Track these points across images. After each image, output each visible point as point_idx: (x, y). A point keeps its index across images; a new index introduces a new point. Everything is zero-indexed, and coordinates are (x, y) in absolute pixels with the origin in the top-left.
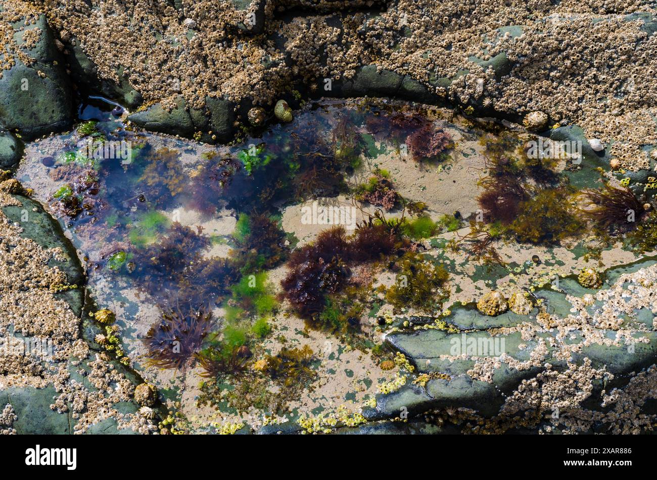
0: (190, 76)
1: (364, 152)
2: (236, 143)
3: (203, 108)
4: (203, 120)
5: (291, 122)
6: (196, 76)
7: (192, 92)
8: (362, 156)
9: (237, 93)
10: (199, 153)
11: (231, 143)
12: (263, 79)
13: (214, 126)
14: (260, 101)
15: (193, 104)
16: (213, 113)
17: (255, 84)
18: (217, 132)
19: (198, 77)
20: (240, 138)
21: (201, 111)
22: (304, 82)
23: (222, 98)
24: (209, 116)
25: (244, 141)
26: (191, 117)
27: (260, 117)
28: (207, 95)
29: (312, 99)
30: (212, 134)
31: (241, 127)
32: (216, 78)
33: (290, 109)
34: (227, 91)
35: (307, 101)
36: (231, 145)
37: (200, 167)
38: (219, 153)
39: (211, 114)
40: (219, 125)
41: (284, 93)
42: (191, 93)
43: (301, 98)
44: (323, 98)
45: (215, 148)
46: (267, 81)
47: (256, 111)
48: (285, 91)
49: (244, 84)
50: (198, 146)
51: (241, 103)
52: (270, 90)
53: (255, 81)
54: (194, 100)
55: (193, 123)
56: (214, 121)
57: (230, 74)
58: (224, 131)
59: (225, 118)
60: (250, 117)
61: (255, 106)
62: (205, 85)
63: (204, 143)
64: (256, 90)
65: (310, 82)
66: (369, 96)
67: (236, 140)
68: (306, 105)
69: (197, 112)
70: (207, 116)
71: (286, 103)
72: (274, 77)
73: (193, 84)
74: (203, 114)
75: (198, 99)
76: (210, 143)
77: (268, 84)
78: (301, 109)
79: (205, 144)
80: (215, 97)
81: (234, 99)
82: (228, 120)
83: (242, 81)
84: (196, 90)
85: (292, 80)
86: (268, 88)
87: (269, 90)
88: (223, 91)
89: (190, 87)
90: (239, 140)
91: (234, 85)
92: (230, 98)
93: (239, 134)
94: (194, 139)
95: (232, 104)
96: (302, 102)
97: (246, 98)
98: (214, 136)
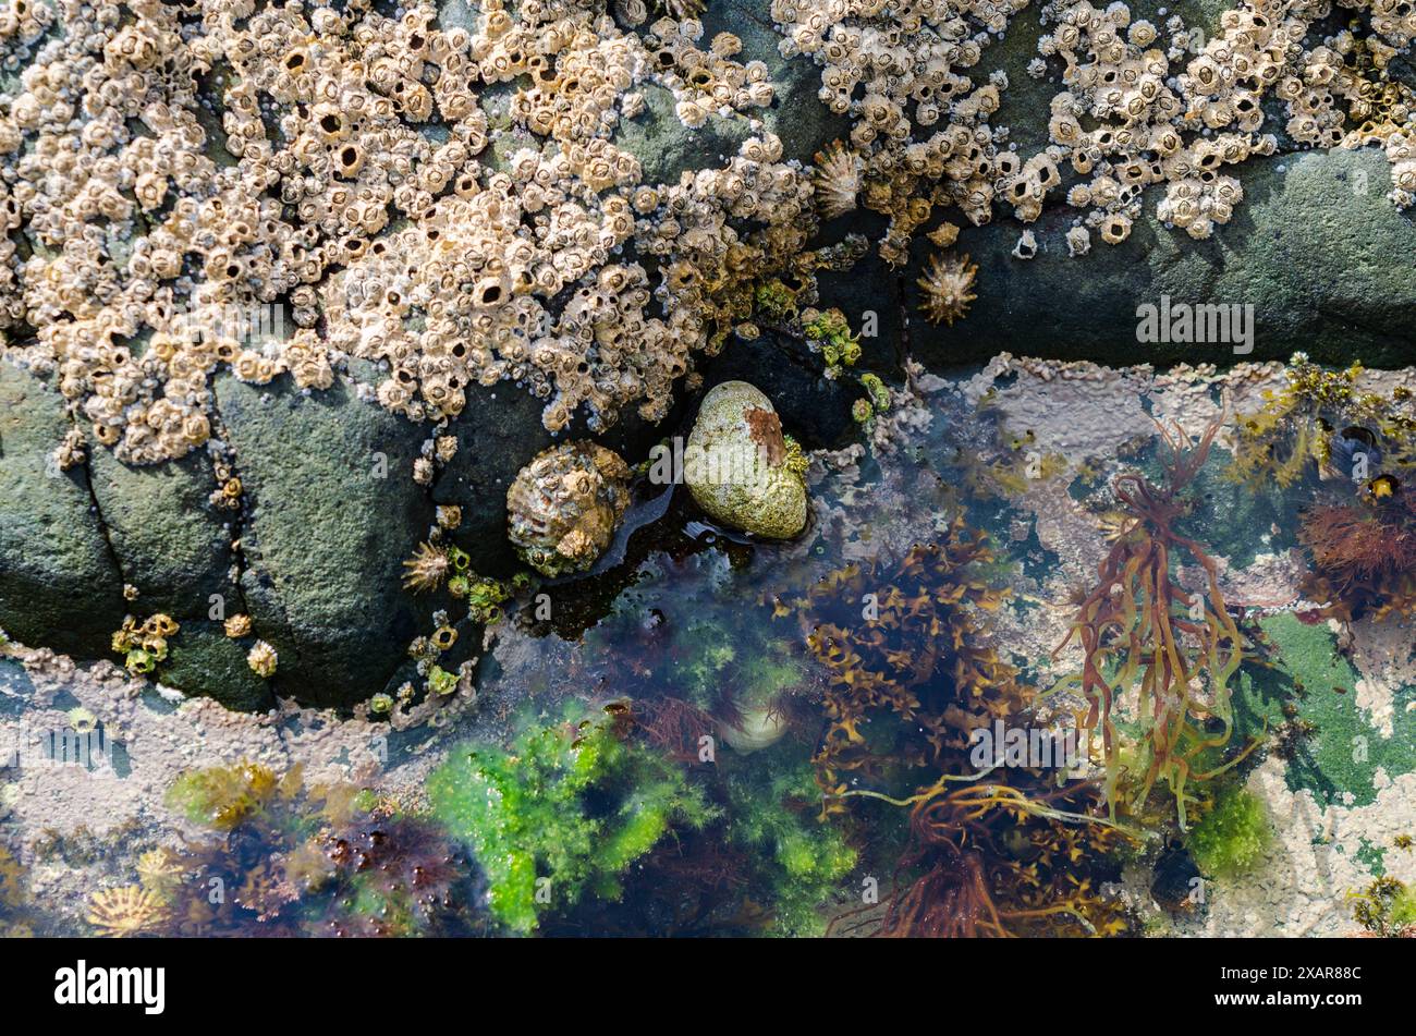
0: (100, 219)
1: (1285, 751)
2: (416, 700)
3: (193, 458)
4: (190, 540)
5: (797, 538)
6: (143, 225)
7: (117, 339)
8: (1269, 778)
9: (438, 349)
10: (149, 769)
11: (381, 701)
12: (626, 251)
13: (266, 582)
14: (598, 402)
15: (121, 430)
16: (267, 493)
17: (571, 288)
18: (289, 630)
19: (160, 234)
20: (448, 661)
21: (180, 477)
22: (887, 254)
23: (330, 395)
24: (239, 515)
25: (475, 683)
26: (98, 518)
27: (591, 518)
28: (222, 368)
29: (931, 368)
30: (246, 641)
31: (458, 585)
32: (288, 238)
33: (792, 454)
34: (368, 335)
35: (895, 378)
36: (382, 716)
37: (152, 865)
38: (294, 769)
39: (246, 500)
40: (304, 579)
41: (749, 331)
42: (104, 350)
43: (862, 364)
44: (1002, 362)
45: (267, 735)
46: (650, 262)
47: (571, 480)
48: (760, 314)
49: (492, 294)
50: (144, 713)
51: (461, 422)
52: (666, 319)
53: (568, 265)
54: (131, 398)
55: (111, 555)
56: (270, 546)
57: (391, 208)
58: (343, 620)
59: (352, 532)
60: (527, 514)
61: (558, 441)
62: (210, 287)
63: (191, 690)
64: (572, 331)
65: (923, 252)
66: (1320, 358)
67: (419, 682)
68: (892, 411)
69: (149, 484)
70: (217, 515)
71: (766, 406)
72: (697, 238)
73: (120, 279)
74: (188, 502)
75: (158, 393)
76: (229, 698)
77: (655, 278)
78: (863, 439)
79: (197, 704)
80: (280, 383)
81: (418, 396)
82: (371, 543)
83: (482, 266)
84: (144, 330)
85: (811, 245)
86: (654, 310)
87: (655, 329)
88: (338, 332)
89: (100, 302)
90: (439, 680)
91: (421, 293)
92: (388, 389)
93: (443, 633)
94: (119, 659)
95: (401, 435)
96: (863, 393)
97: (502, 385)
98: (261, 655)
